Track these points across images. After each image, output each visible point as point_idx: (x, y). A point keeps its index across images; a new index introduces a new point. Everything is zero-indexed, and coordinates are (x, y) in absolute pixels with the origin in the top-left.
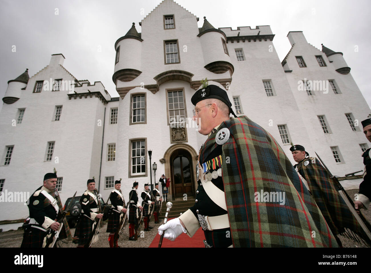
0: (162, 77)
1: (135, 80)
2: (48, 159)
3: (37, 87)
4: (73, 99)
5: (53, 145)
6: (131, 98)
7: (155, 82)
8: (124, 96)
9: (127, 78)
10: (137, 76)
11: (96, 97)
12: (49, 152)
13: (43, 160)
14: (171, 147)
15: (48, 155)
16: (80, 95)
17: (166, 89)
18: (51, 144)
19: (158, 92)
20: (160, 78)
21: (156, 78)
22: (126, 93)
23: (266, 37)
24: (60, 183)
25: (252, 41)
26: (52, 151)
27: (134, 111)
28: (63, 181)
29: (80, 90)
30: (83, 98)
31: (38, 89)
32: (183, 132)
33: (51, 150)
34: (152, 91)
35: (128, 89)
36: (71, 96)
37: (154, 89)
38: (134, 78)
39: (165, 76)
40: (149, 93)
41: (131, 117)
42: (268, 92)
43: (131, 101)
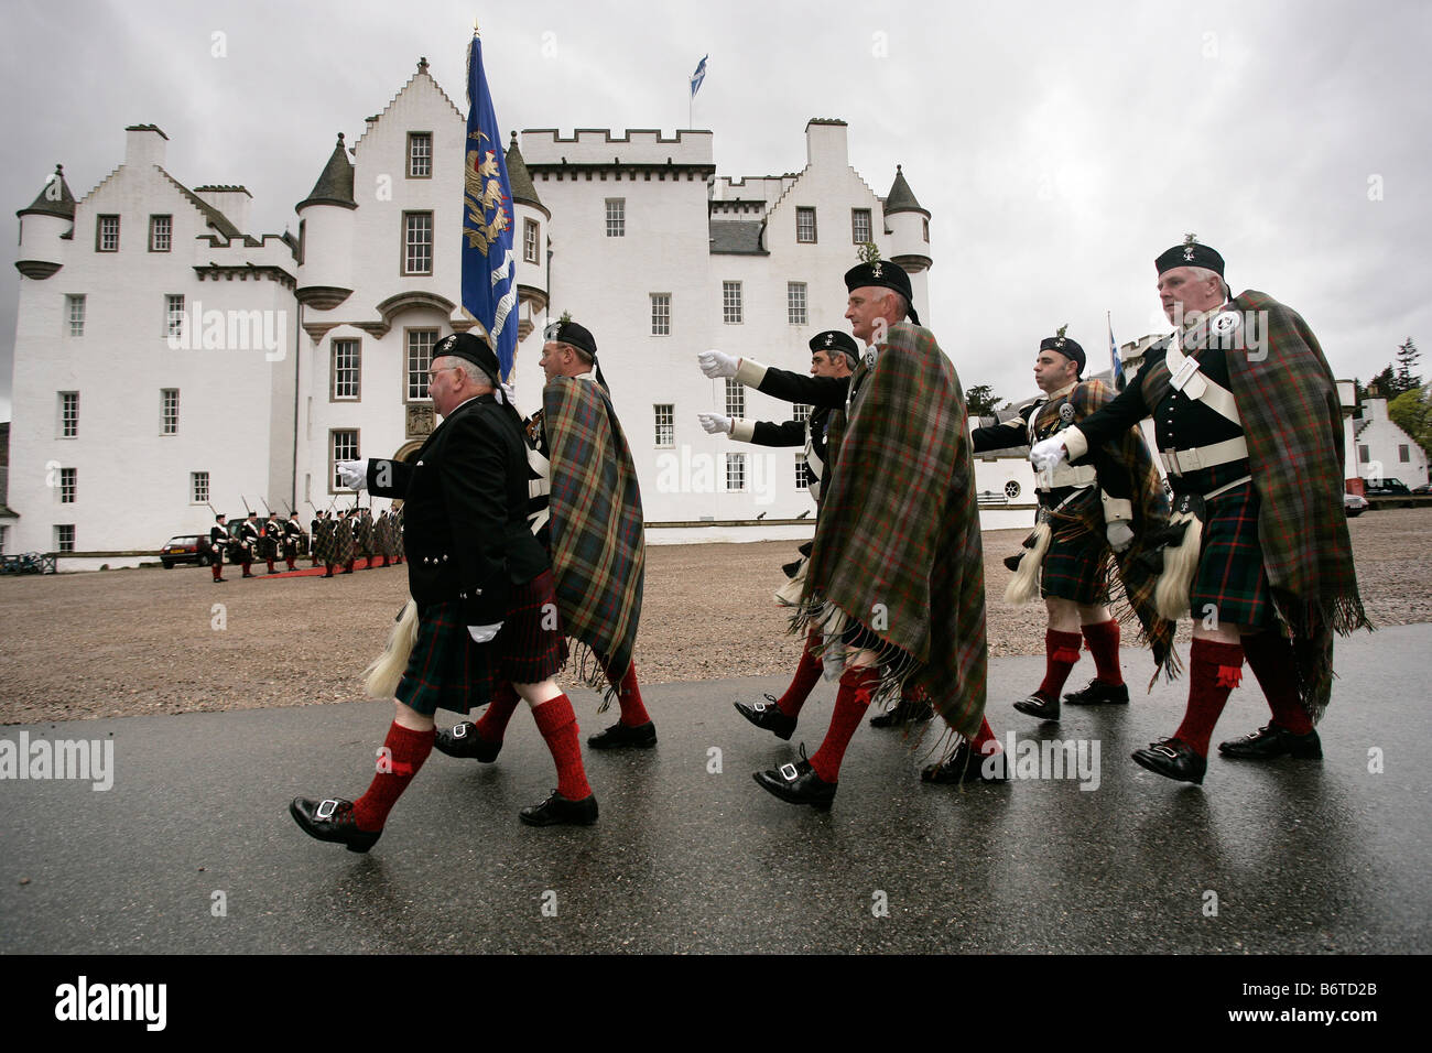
0: (394, 305)
1: (338, 308)
2: (167, 430)
3: (103, 233)
4: (208, 279)
5: (174, 396)
6: (333, 346)
7: (377, 317)
8: (319, 340)
9: (322, 303)
10: (343, 299)
11: (270, 279)
12: (167, 412)
13: (158, 433)
14: (406, 445)
15: (167, 420)
16: (227, 272)
17: (405, 328)
18: (171, 395)
19: (388, 334)
20: (389, 308)
21: (382, 307)
22: (323, 335)
23: (691, 170)
24: (203, 483)
25: (655, 178)
26: (173, 412)
27: (340, 373)
28: (210, 480)
29: (223, 257)
30: (236, 279)
31: (106, 239)
32: (429, 420)
33: (170, 407)
34: (373, 334)
35: (325, 328)
36: (202, 272)
37: (377, 330)
38: (337, 304)
39: (400, 303)
40: (367, 339)
41: (332, 387)
42: (658, 325)
43: (333, 354)
